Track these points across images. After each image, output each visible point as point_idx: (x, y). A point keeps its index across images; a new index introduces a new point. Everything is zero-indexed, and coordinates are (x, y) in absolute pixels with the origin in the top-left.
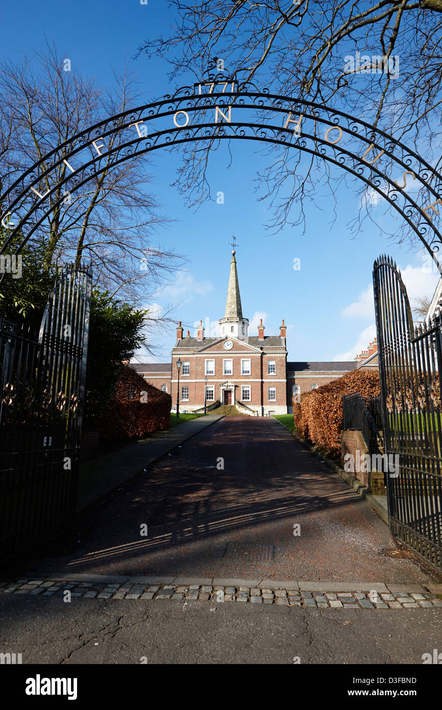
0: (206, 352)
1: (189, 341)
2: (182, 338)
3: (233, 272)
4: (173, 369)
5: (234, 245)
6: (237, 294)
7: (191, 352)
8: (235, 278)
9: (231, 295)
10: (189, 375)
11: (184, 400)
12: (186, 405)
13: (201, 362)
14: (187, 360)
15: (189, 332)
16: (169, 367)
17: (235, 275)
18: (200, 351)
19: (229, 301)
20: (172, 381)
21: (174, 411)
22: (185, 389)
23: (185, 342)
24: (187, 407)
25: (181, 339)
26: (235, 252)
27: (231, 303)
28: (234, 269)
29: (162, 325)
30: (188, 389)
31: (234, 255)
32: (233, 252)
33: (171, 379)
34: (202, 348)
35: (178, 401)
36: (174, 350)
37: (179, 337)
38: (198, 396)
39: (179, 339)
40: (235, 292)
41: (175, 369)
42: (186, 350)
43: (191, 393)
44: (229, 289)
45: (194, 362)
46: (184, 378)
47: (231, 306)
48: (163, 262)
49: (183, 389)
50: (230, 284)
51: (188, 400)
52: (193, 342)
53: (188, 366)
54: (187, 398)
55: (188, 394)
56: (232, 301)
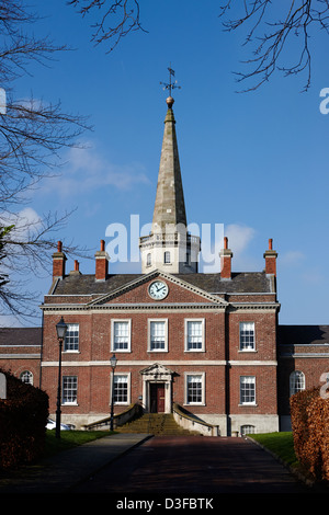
0: (112, 305)
1: (77, 283)
2: (64, 276)
3: (168, 141)
4: (46, 338)
5: (170, 87)
6: (176, 185)
7: (82, 305)
8: (172, 154)
9: (164, 188)
10: (77, 351)
11: (67, 403)
12: (71, 412)
13: (102, 325)
14: (74, 320)
15: (77, 263)
16: (34, 336)
17: (171, 148)
18: (101, 303)
19: (161, 201)
20: (44, 364)
21: (51, 426)
22: (70, 380)
23: (69, 285)
24: (75, 418)
25: (61, 278)
26: (173, 101)
27: (164, 204)
28: (171, 136)
29: (34, 253)
30: (75, 380)
31: (170, 105)
32: (168, 100)
33: (42, 360)
34: (103, 296)
35: (59, 405)
36: (47, 300)
37: (57, 274)
38: (95, 395)
39: (57, 278)
40: (173, 182)
41: (51, 339)
42: (72, 300)
43: (83, 388)
44: (161, 176)
45: (87, 326)
46: (71, 357)
47: (164, 211)
48: (38, 132)
49: (65, 380)
50: (162, 166)
51: (75, 403)
52: (87, 283)
53: (76, 333)
54: (74, 398)
55: (75, 392)
56: (167, 199)
